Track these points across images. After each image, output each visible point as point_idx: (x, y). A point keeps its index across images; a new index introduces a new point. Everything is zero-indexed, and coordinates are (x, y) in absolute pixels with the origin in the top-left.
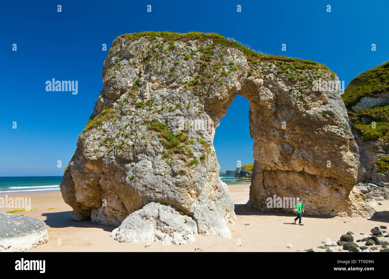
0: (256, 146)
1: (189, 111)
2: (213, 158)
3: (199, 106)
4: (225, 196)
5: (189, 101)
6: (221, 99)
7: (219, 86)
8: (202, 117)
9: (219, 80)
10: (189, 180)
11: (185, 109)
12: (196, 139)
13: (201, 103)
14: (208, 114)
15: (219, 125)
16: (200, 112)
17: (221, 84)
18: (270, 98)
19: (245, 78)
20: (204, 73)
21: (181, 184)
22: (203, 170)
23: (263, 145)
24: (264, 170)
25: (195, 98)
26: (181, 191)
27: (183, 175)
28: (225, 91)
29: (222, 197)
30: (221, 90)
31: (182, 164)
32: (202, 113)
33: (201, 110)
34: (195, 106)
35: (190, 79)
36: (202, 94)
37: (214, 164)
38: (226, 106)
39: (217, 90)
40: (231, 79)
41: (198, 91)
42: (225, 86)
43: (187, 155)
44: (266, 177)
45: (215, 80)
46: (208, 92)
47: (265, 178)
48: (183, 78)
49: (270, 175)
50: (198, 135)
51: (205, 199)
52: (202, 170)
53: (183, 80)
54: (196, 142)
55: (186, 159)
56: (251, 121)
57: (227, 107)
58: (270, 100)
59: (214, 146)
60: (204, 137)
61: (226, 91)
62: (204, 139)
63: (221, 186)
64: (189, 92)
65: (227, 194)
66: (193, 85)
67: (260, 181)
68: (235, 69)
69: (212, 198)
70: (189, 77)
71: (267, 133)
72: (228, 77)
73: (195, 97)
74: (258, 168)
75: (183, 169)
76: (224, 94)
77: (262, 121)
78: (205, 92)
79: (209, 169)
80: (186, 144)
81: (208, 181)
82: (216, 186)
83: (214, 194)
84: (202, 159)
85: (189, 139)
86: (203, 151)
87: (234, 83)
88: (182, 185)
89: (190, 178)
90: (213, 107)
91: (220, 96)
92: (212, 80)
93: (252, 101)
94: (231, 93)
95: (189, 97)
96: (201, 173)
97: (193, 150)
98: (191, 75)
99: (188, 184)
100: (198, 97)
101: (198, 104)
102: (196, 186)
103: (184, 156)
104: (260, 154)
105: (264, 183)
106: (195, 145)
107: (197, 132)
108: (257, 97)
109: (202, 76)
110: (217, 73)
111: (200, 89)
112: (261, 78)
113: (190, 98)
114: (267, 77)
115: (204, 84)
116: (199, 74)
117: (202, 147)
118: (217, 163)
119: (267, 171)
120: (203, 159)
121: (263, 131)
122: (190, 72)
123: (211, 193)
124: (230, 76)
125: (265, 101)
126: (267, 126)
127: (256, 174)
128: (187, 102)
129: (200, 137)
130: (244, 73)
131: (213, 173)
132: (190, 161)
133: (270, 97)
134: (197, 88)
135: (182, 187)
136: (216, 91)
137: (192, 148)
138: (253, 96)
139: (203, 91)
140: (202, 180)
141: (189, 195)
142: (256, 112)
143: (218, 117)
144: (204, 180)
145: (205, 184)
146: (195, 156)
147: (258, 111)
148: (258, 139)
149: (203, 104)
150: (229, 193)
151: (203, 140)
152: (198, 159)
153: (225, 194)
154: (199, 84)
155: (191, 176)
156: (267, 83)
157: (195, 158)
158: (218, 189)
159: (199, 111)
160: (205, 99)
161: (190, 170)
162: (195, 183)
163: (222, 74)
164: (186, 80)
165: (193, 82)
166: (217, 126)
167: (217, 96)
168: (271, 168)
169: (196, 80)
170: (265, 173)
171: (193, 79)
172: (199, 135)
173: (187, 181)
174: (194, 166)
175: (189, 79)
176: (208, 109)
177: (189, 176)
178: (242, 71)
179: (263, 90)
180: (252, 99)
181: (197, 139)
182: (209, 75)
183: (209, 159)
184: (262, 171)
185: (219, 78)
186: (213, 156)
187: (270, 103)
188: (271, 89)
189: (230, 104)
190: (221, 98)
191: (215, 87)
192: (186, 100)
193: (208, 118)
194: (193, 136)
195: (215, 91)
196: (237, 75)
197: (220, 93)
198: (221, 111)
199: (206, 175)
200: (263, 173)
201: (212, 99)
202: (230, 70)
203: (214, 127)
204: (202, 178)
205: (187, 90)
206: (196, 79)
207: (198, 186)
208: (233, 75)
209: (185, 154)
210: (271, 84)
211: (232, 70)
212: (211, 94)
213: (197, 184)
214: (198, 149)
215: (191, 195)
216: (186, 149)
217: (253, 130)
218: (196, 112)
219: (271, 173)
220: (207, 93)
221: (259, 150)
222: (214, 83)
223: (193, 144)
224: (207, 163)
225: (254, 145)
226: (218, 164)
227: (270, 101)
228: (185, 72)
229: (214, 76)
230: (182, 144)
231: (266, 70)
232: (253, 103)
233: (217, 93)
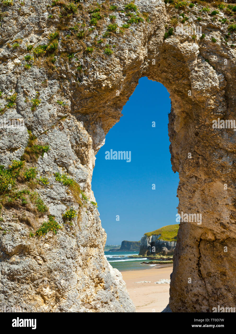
0: (183, 189)
1: (36, 112)
2: (92, 217)
3: (59, 103)
4: (117, 297)
5: (36, 90)
6: (107, 86)
7: (103, 59)
8: (66, 127)
9: (102, 44)
10: (38, 267)
11: (27, 110)
12: (53, 175)
13: (65, 96)
14: (79, 120)
15: (103, 143)
16: (63, 115)
17: (108, 54)
18: (212, 85)
19: (161, 41)
20: (70, 27)
21: (22, 276)
22: (70, 242)
23: (199, 186)
24: (201, 240)
25: (49, 84)
26: (21, 291)
27: (25, 255)
28: (117, 69)
29: (111, 301)
30: (108, 66)
31: (23, 231)
32: (66, 117)
33: (64, 110)
34: (50, 103)
35: (39, 40)
36: (65, 76)
37: (94, 230)
38: (118, 102)
39: (98, 67)
40: (129, 42)
41: (56, 69)
42: (116, 56)
43: (34, 212)
44: (204, 255)
45: (94, 44)
46: (79, 71)
47: (202, 256)
48: (22, 38)
49: (213, 251)
50: (58, 168)
51: (74, 305)
52: (66, 244)
53: (23, 42)
54: (54, 183)
55: (31, 220)
56: (173, 135)
57: (121, 104)
58: (214, 88)
59: (92, 190)
60: (72, 172)
61: (119, 68)
62: (72, 174)
63: (109, 276)
64: (36, 70)
65: (123, 292)
66: (46, 55)
67: (191, 262)
68: (139, 21)
69: (89, 303)
70: (37, 36)
71: (206, 160)
72: (122, 38)
73: (49, 82)
74: (188, 236)
75: (24, 243)
76: (114, 76)
77: (197, 134)
78: (73, 69)
79: (84, 241)
80: (32, 187)
81: (80, 266)
82: (97, 277)
83: (94, 294)
84: (67, 218)
85: (39, 175)
86: (69, 201)
87: (135, 52)
88: (24, 278)
89: (41, 262)
90: (90, 104)
91: (106, 79)
92: (89, 43)
93: (176, 90)
94: (131, 72)
95: (36, 83)
96: (66, 249)
97: (48, 200)
98: (40, 32)
99: (37, 275)
100: (58, 82)
101: (56, 98)
102: (55, 279)
103: (27, 213)
104: (192, 205)
105: (199, 267)
106: (52, 188)
107: (55, 161)
108: (185, 82)
109: (65, 35)
110: (98, 28)
111: (61, 64)
112: (193, 39)
113: (40, 84)
114: (208, 38)
115: (70, 53)
116: (59, 29)
117: (68, 193)
118: (101, 228)
119: (207, 241)
120: (70, 219)
121: (198, 156)
122: (38, 24)
123: (88, 292)
124: (128, 34)
125: (202, 91)
126: (207, 145)
127: (183, 249)
128: (34, 92)
129: (61, 171)
130: (157, 29)
131: (92, 249)
132: (40, 225)
133: (213, 83)
134: (53, 62)
135: (23, 283)
136: (97, 69)
137: (45, 197)
138: (178, 80)
139: (67, 68)
140: (67, 266)
141: (39, 299)
142: (184, 115)
143: (102, 127)
144: (72, 265)
145: (73, 273)
146: (51, 212)
147: (187, 114)
148: (188, 173)
149: (67, 99)
150: (125, 290)
151: (69, 177)
152: (58, 220)
153: (118, 294)
154: (60, 53)
155: (43, 258)
156: (208, 52)
157: (50, 217)
158: (102, 284)
159: (60, 114)
160: (73, 86)
161: (42, 244)
162: (51, 272)
163: (109, 30)
164: (30, 44)
165: (45, 48)
166: (100, 147)
167: (98, 81)
168: (214, 234)
169: (52, 44)
170: (202, 246)
171: (44, 41)
172: (60, 166)
173: (35, 268)
174: (49, 234)
175: (35, 40)
176: (80, 110)
177: (39, 257)
178: (153, 24)
179: (199, 67)
180: (174, 86)
181: (56, 175)
182: (81, 32)
183: (84, 219)
184: (197, 241)
185: (102, 40)
186: (91, 211)
187: (214, 95)
188: (215, 66)
189: (128, 97)
190: (108, 84)
191: (94, 59)
192: (31, 89)
193: (80, 129)
194: (47, 169)
195: (95, 70)
196: (143, 34)
197: (105, 74)
198: (108, 114)
199: (77, 253)
200: (199, 246)
201: (88, 87)
202: (126, 21)
203: (94, 148)
204: (67, 260)
205: (31, 65)
206: (51, 41)
207: (58, 278)
208: (133, 33)
209: (28, 210)
210: (215, 54)
211: (130, 23)
212: (85, 75)
213: (57, 276)
214: (58, 197)
215: (43, 298)
216: (32, 197)
217: (177, 154)
218: (52, 116)
219: (214, 247)
220: (76, 74)
221: (190, 197)
222: (91, 52)
223: (46, 187)
224: (77, 228)
225: (179, 186)
226: (103, 230)
227: (213, 91)
228: (28, 24)
229: (93, 36)
230: (21, 188)
231: (206, 24)
232: (178, 95)
233: (98, 73)
